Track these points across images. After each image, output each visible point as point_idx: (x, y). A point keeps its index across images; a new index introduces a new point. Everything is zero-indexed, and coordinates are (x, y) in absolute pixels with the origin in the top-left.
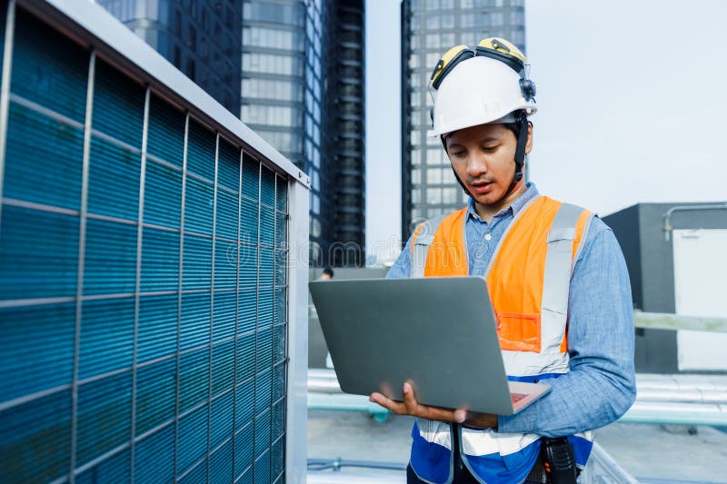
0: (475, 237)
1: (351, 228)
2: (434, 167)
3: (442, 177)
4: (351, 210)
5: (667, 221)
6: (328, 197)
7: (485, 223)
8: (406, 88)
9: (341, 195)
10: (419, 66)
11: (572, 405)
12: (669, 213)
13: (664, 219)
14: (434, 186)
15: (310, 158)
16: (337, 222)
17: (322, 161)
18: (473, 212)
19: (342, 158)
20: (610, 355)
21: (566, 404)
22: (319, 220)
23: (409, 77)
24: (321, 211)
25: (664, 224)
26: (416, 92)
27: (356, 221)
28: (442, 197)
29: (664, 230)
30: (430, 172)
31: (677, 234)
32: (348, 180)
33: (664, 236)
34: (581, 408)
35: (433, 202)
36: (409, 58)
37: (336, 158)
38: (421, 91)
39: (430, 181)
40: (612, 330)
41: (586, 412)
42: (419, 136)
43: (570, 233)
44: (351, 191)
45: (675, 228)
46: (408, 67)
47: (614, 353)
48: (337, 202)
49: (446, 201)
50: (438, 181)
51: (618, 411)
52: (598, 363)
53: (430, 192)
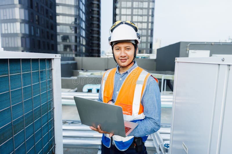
1: (96, 42)
4: (96, 36)
5: (188, 47)
6: (88, 31)
9: (92, 30)
11: (143, 129)
12: (189, 45)
13: (187, 47)
15: (81, 17)
16: (91, 39)
17: (86, 18)
19: (93, 17)
21: (142, 129)
22: (85, 39)
24: (85, 36)
25: (187, 48)
27: (97, 39)
29: (187, 50)
31: (190, 51)
32: (95, 25)
33: (187, 52)
34: (146, 130)
37: (91, 17)
42: (119, 11)
44: (96, 29)
45: (190, 49)
48: (91, 33)
51: (155, 130)
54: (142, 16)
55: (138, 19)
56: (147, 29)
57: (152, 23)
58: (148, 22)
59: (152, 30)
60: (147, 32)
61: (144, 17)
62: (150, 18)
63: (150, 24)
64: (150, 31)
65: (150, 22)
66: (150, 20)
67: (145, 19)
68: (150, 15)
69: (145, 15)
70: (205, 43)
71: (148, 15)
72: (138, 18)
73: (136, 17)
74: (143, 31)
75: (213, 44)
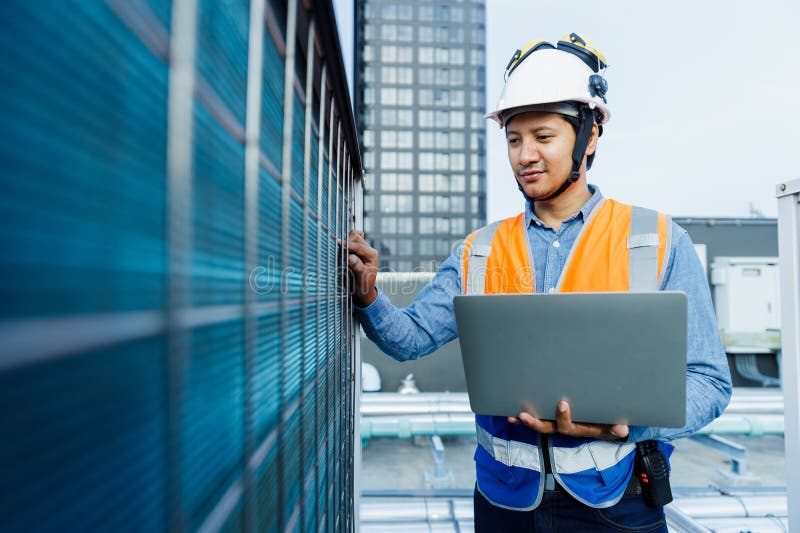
0: (542, 246)
2: (389, 171)
3: (397, 183)
7: (550, 229)
8: (359, 82)
10: (373, 59)
14: (389, 193)
18: (535, 218)
20: (710, 361)
23: (363, 70)
26: (370, 88)
28: (397, 206)
30: (384, 177)
35: (387, 210)
36: (362, 49)
38: (375, 86)
39: (384, 187)
40: (708, 335)
41: (700, 414)
42: (373, 137)
43: (653, 240)
46: (362, 59)
47: (714, 358)
49: (402, 210)
50: (393, 188)
52: (698, 369)
53: (384, 199)
54: (447, 152)
55: (435, 163)
56: (467, 194)
57: (482, 174)
58: (467, 173)
59: (482, 198)
60: (468, 205)
61: (454, 156)
62: (475, 158)
63: (475, 180)
64: (475, 201)
65: (474, 173)
66: (475, 167)
67: (459, 162)
68: (473, 152)
69: (457, 152)
70: (689, 221)
71: (467, 151)
72: (435, 159)
73: (430, 156)
74: (455, 200)
75: (712, 222)
